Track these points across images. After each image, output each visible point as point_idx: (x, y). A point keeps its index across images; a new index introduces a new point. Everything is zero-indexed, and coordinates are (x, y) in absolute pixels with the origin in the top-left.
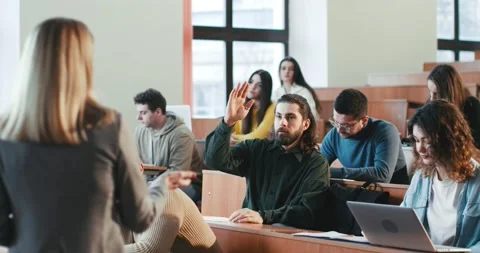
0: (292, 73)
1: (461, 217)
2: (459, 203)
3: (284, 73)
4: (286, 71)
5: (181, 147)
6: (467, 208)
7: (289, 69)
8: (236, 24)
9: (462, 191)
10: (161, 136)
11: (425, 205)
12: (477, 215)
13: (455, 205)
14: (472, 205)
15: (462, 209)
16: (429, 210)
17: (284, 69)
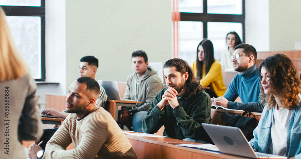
0: (234, 42)
1: (290, 134)
2: (289, 125)
3: (229, 41)
4: (230, 40)
5: (153, 89)
6: (293, 127)
7: (232, 39)
8: (209, 11)
9: (291, 117)
10: (142, 81)
11: (269, 126)
12: (299, 132)
13: (286, 126)
14: (296, 126)
15: (290, 128)
16: (272, 129)
17: (229, 39)
